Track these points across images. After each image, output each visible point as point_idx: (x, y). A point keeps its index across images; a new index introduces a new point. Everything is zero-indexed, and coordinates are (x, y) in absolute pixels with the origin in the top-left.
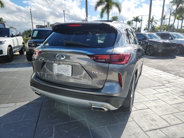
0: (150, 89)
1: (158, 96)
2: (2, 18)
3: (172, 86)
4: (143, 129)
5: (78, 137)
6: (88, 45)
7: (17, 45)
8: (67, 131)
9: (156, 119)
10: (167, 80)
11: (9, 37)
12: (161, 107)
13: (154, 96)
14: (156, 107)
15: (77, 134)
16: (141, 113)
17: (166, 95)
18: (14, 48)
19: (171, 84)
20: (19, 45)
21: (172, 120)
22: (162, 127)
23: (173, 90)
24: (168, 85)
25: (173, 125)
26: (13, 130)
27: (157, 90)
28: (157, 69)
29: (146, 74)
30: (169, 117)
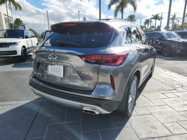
0: (159, 93)
1: (166, 101)
2: (22, 21)
3: (185, 90)
4: (139, 136)
5: (69, 139)
6: (79, 45)
7: (31, 46)
8: (59, 132)
9: (156, 127)
10: (180, 84)
11: (24, 38)
12: (166, 113)
13: (161, 101)
14: (161, 114)
15: (68, 136)
16: (142, 119)
17: (175, 101)
18: (28, 48)
19: (185, 88)
20: (33, 46)
21: (175, 129)
22: (161, 136)
23: (184, 95)
24: (180, 89)
25: (175, 135)
26: (10, 127)
27: (167, 94)
28: (172, 71)
29: (157, 76)
30: (173, 126)
